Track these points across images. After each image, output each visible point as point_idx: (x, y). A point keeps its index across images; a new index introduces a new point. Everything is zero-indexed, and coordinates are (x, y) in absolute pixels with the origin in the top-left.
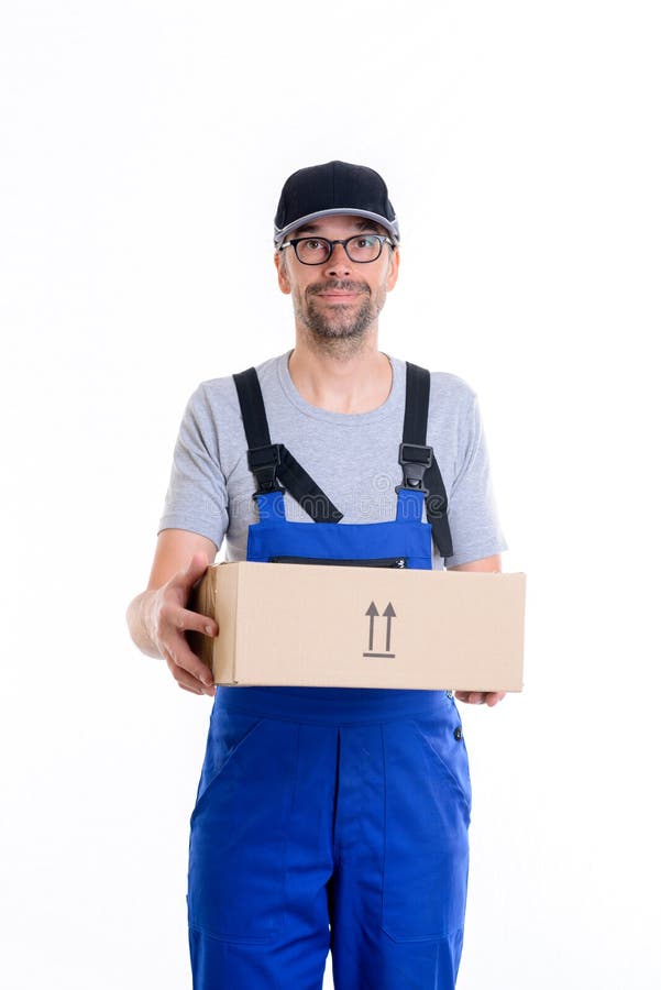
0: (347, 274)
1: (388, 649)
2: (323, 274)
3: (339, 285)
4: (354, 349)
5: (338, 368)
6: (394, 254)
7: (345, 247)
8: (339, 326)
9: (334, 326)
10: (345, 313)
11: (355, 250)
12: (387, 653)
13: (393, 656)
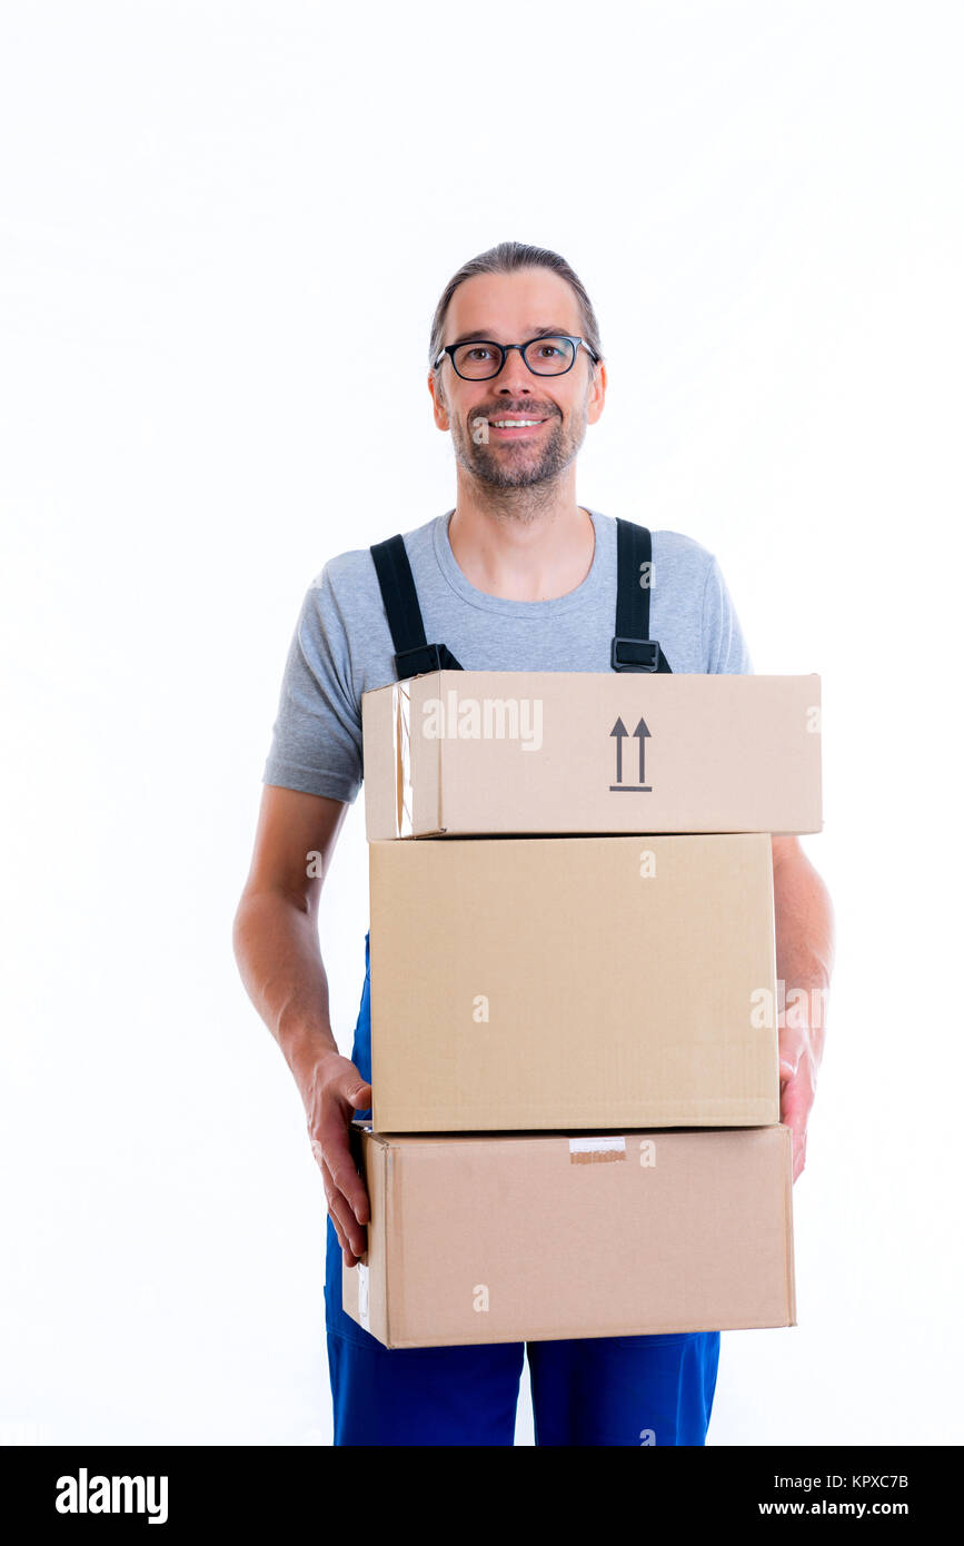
0: (526, 392)
1: (642, 780)
2: (490, 391)
3: (515, 406)
4: (541, 503)
5: (519, 533)
6: (598, 368)
7: (522, 354)
8: (516, 472)
9: (509, 471)
10: (526, 452)
11: (538, 360)
12: (642, 785)
13: (649, 789)
